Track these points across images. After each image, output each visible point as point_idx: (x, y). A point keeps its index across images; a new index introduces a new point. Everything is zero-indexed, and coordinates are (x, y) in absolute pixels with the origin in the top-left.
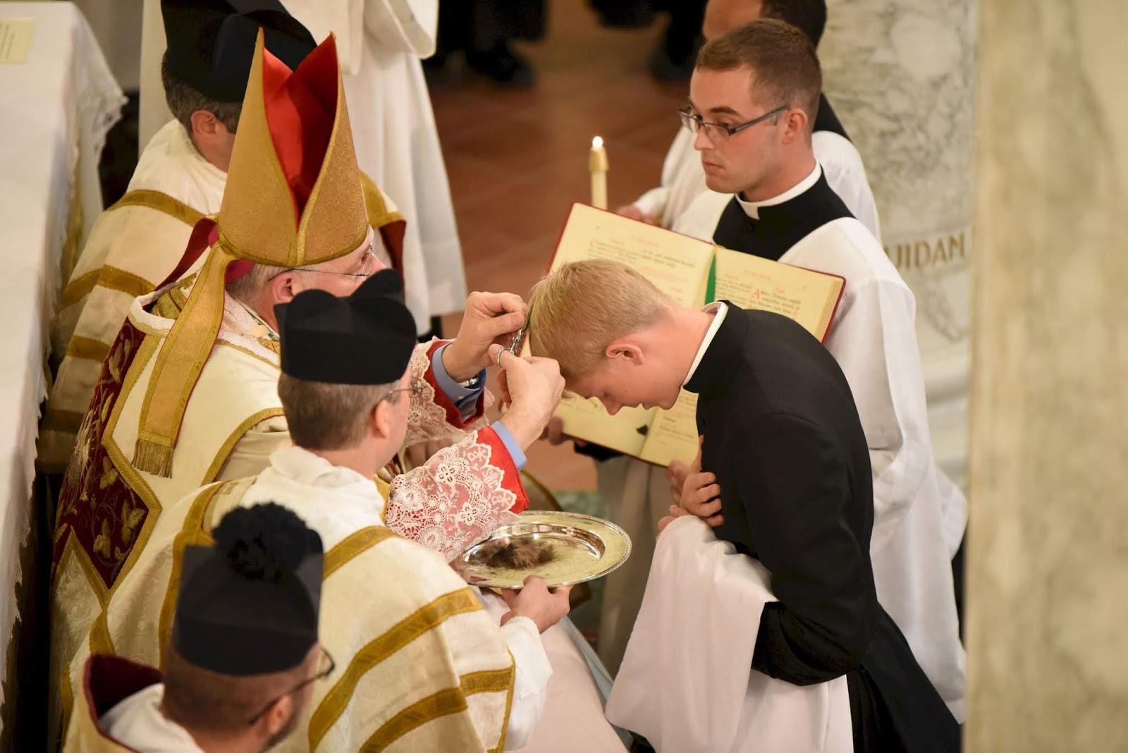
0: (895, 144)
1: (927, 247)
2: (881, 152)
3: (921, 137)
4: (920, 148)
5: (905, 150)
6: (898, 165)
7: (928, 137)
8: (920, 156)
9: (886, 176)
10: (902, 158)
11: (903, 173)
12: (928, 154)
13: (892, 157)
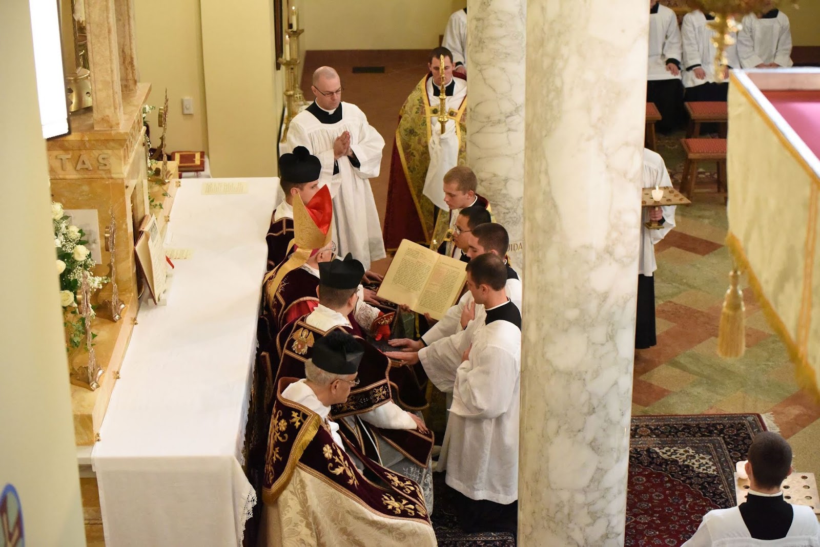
0: (508, 216)
1: (517, 245)
3: (515, 214)
4: (515, 217)
5: (510, 217)
10: (510, 220)
11: (510, 224)
12: (517, 219)
13: (507, 220)
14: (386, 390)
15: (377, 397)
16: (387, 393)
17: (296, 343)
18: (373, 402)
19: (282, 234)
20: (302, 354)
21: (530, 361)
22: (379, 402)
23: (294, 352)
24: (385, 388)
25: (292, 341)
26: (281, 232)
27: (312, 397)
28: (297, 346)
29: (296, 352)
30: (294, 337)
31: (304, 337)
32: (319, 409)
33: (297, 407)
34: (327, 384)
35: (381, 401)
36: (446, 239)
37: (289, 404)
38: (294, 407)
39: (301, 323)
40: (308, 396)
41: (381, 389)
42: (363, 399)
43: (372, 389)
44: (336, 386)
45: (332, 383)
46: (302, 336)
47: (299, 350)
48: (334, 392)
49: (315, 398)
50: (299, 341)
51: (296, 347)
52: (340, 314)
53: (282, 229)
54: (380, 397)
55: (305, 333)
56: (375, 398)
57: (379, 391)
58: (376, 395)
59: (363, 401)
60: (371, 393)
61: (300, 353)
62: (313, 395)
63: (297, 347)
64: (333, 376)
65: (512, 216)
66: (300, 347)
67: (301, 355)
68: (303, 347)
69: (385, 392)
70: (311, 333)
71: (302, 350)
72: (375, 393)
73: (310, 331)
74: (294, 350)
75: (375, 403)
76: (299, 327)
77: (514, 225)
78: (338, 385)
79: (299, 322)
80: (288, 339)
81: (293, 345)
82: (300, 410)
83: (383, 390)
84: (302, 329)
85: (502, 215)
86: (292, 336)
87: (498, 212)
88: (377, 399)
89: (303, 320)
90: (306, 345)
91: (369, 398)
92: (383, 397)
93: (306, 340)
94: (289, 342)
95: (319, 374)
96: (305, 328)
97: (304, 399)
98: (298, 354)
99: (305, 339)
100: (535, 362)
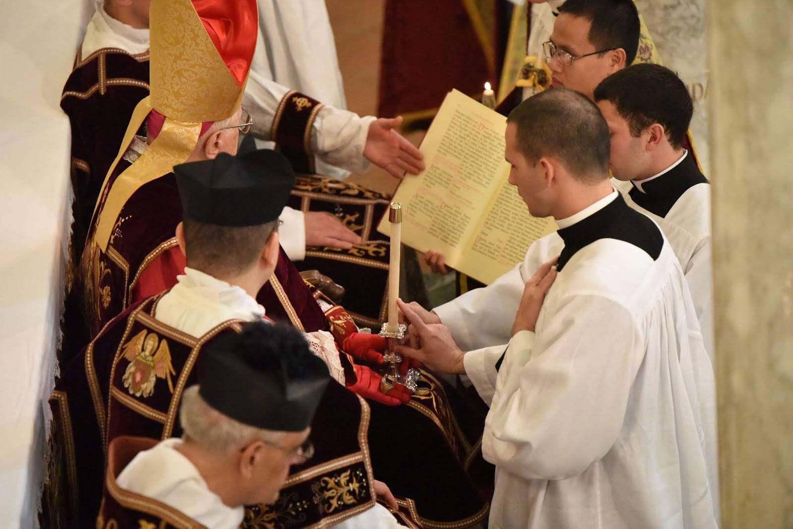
0: (675, 14)
1: (701, 86)
2: (665, 21)
3: (693, 8)
4: (693, 16)
5: (682, 18)
6: (677, 29)
7: (698, 7)
8: (692, 22)
9: (669, 37)
10: (681, 24)
11: (681, 35)
12: (699, 20)
13: (673, 24)
14: (360, 481)
15: (332, 498)
16: (361, 487)
17: (131, 368)
18: (321, 511)
19: (98, 92)
20: (142, 396)
21: (737, 381)
22: (337, 511)
23: (126, 391)
24: (357, 476)
25: (124, 363)
26: (93, 89)
27: (192, 485)
28: (134, 375)
29: (131, 392)
30: (128, 355)
31: (147, 353)
32: (210, 513)
33: (153, 509)
34: (233, 449)
35: (345, 508)
36: (521, 82)
37: (132, 503)
38: (145, 510)
39: (143, 318)
40: (182, 482)
41: (343, 478)
42: (295, 505)
43: (318, 479)
44: (252, 459)
45: (243, 450)
46: (143, 350)
47: (137, 385)
48: (247, 471)
49: (202, 487)
50: (138, 363)
51: (130, 380)
52: (240, 291)
53: (96, 80)
54: (340, 498)
55: (151, 343)
56: (327, 501)
57: (338, 484)
58: (328, 494)
59: (295, 508)
60: (315, 488)
61: (138, 395)
62: (195, 479)
63: (134, 378)
64: (246, 432)
65: (687, 14)
66: (138, 378)
67: (141, 399)
68: (145, 379)
69: (354, 486)
70: (164, 343)
71: (144, 386)
72: (326, 489)
73: (161, 337)
74: (126, 386)
75: (326, 515)
76: (138, 327)
77: (693, 36)
78: (258, 457)
79: (138, 314)
80: (116, 360)
81: (124, 373)
82: (161, 516)
83: (350, 481)
84: (145, 332)
85: (659, 13)
86: (122, 350)
87: (650, 6)
88: (330, 505)
89: (149, 309)
90: (152, 374)
91: (310, 500)
92: (348, 499)
93: (153, 361)
94: (118, 365)
95: (214, 424)
96: (150, 331)
97: (169, 491)
98: (133, 396)
99: (150, 358)
100: (750, 383)
